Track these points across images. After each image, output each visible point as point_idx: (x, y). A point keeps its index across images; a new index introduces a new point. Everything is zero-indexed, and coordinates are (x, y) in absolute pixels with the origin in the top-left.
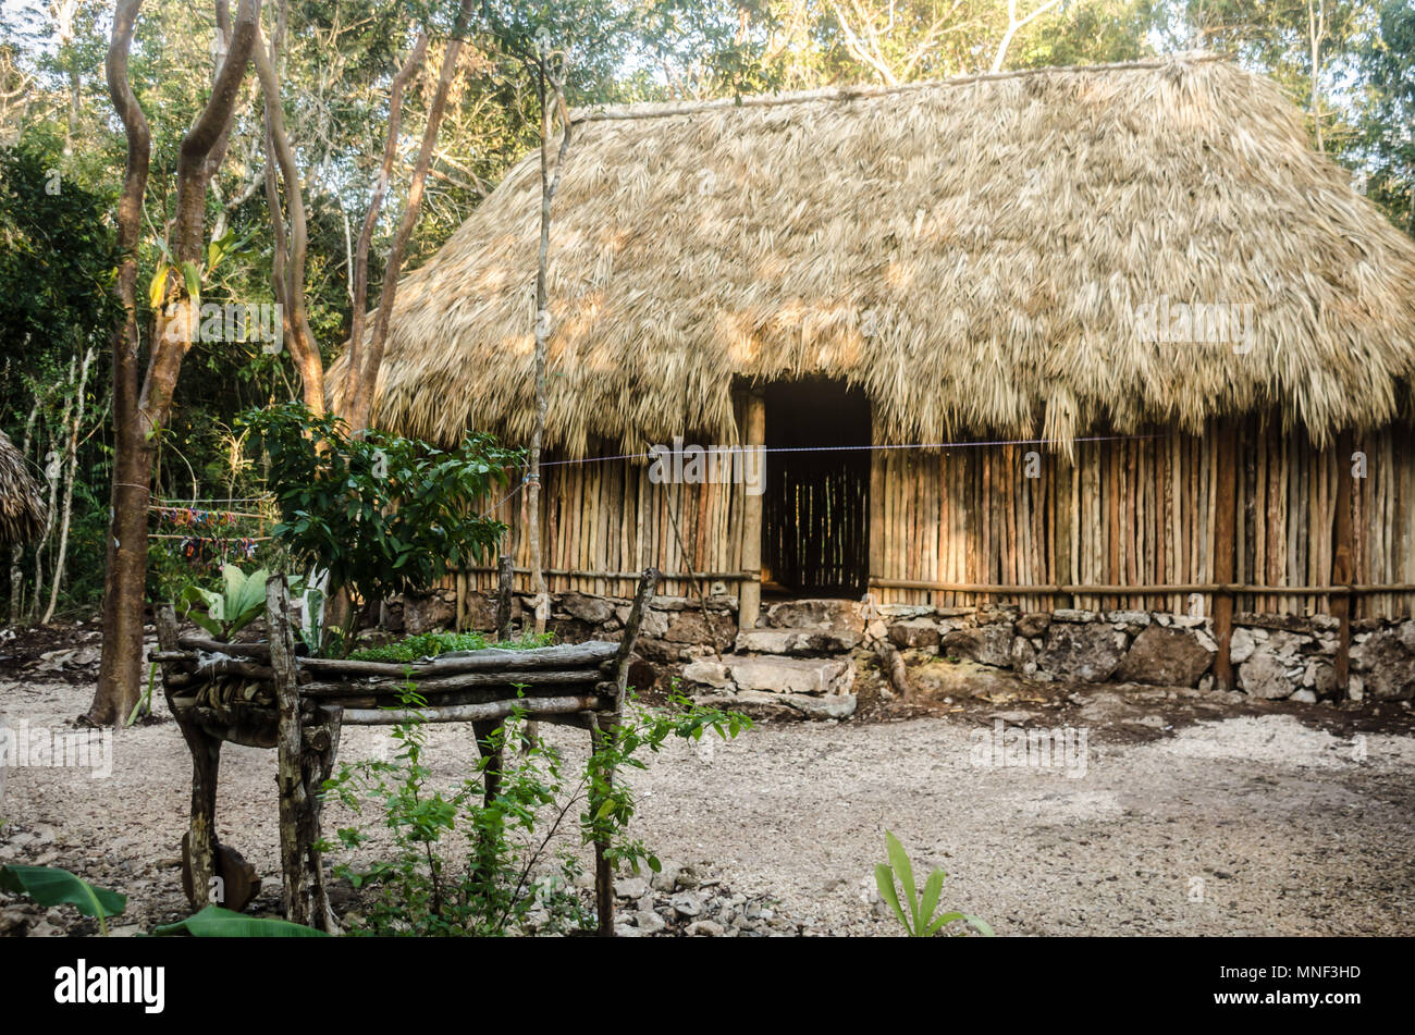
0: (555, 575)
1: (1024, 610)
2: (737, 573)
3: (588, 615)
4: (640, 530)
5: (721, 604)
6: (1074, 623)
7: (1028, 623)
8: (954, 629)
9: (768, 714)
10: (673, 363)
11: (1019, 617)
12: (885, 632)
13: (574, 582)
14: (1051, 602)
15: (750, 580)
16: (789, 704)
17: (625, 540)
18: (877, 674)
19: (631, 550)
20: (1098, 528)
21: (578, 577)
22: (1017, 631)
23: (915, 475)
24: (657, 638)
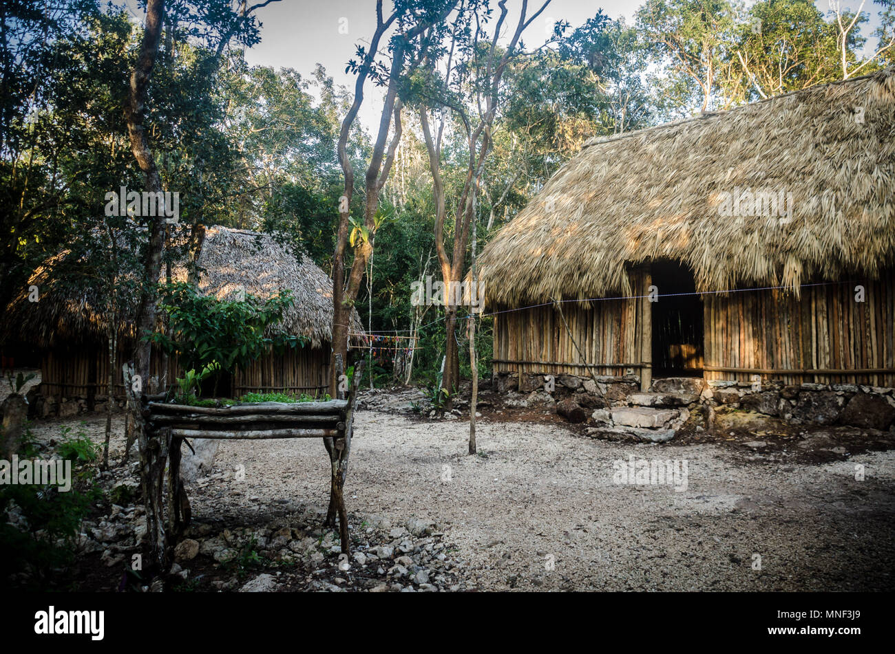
0: (557, 365)
1: (786, 383)
2: (639, 364)
3: (570, 385)
4: (594, 342)
5: (631, 380)
6: (813, 391)
7: (786, 391)
8: (747, 394)
9: (622, 439)
10: (599, 257)
11: (782, 387)
12: (712, 395)
13: (565, 368)
14: (801, 379)
15: (645, 368)
16: (633, 433)
17: (587, 347)
18: (701, 418)
19: (591, 352)
20: (826, 336)
21: (567, 366)
22: (781, 396)
23: (726, 309)
24: (601, 397)
